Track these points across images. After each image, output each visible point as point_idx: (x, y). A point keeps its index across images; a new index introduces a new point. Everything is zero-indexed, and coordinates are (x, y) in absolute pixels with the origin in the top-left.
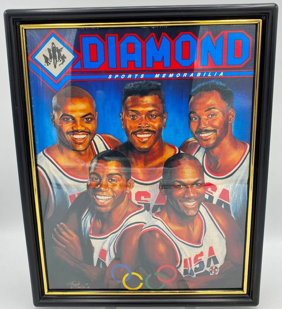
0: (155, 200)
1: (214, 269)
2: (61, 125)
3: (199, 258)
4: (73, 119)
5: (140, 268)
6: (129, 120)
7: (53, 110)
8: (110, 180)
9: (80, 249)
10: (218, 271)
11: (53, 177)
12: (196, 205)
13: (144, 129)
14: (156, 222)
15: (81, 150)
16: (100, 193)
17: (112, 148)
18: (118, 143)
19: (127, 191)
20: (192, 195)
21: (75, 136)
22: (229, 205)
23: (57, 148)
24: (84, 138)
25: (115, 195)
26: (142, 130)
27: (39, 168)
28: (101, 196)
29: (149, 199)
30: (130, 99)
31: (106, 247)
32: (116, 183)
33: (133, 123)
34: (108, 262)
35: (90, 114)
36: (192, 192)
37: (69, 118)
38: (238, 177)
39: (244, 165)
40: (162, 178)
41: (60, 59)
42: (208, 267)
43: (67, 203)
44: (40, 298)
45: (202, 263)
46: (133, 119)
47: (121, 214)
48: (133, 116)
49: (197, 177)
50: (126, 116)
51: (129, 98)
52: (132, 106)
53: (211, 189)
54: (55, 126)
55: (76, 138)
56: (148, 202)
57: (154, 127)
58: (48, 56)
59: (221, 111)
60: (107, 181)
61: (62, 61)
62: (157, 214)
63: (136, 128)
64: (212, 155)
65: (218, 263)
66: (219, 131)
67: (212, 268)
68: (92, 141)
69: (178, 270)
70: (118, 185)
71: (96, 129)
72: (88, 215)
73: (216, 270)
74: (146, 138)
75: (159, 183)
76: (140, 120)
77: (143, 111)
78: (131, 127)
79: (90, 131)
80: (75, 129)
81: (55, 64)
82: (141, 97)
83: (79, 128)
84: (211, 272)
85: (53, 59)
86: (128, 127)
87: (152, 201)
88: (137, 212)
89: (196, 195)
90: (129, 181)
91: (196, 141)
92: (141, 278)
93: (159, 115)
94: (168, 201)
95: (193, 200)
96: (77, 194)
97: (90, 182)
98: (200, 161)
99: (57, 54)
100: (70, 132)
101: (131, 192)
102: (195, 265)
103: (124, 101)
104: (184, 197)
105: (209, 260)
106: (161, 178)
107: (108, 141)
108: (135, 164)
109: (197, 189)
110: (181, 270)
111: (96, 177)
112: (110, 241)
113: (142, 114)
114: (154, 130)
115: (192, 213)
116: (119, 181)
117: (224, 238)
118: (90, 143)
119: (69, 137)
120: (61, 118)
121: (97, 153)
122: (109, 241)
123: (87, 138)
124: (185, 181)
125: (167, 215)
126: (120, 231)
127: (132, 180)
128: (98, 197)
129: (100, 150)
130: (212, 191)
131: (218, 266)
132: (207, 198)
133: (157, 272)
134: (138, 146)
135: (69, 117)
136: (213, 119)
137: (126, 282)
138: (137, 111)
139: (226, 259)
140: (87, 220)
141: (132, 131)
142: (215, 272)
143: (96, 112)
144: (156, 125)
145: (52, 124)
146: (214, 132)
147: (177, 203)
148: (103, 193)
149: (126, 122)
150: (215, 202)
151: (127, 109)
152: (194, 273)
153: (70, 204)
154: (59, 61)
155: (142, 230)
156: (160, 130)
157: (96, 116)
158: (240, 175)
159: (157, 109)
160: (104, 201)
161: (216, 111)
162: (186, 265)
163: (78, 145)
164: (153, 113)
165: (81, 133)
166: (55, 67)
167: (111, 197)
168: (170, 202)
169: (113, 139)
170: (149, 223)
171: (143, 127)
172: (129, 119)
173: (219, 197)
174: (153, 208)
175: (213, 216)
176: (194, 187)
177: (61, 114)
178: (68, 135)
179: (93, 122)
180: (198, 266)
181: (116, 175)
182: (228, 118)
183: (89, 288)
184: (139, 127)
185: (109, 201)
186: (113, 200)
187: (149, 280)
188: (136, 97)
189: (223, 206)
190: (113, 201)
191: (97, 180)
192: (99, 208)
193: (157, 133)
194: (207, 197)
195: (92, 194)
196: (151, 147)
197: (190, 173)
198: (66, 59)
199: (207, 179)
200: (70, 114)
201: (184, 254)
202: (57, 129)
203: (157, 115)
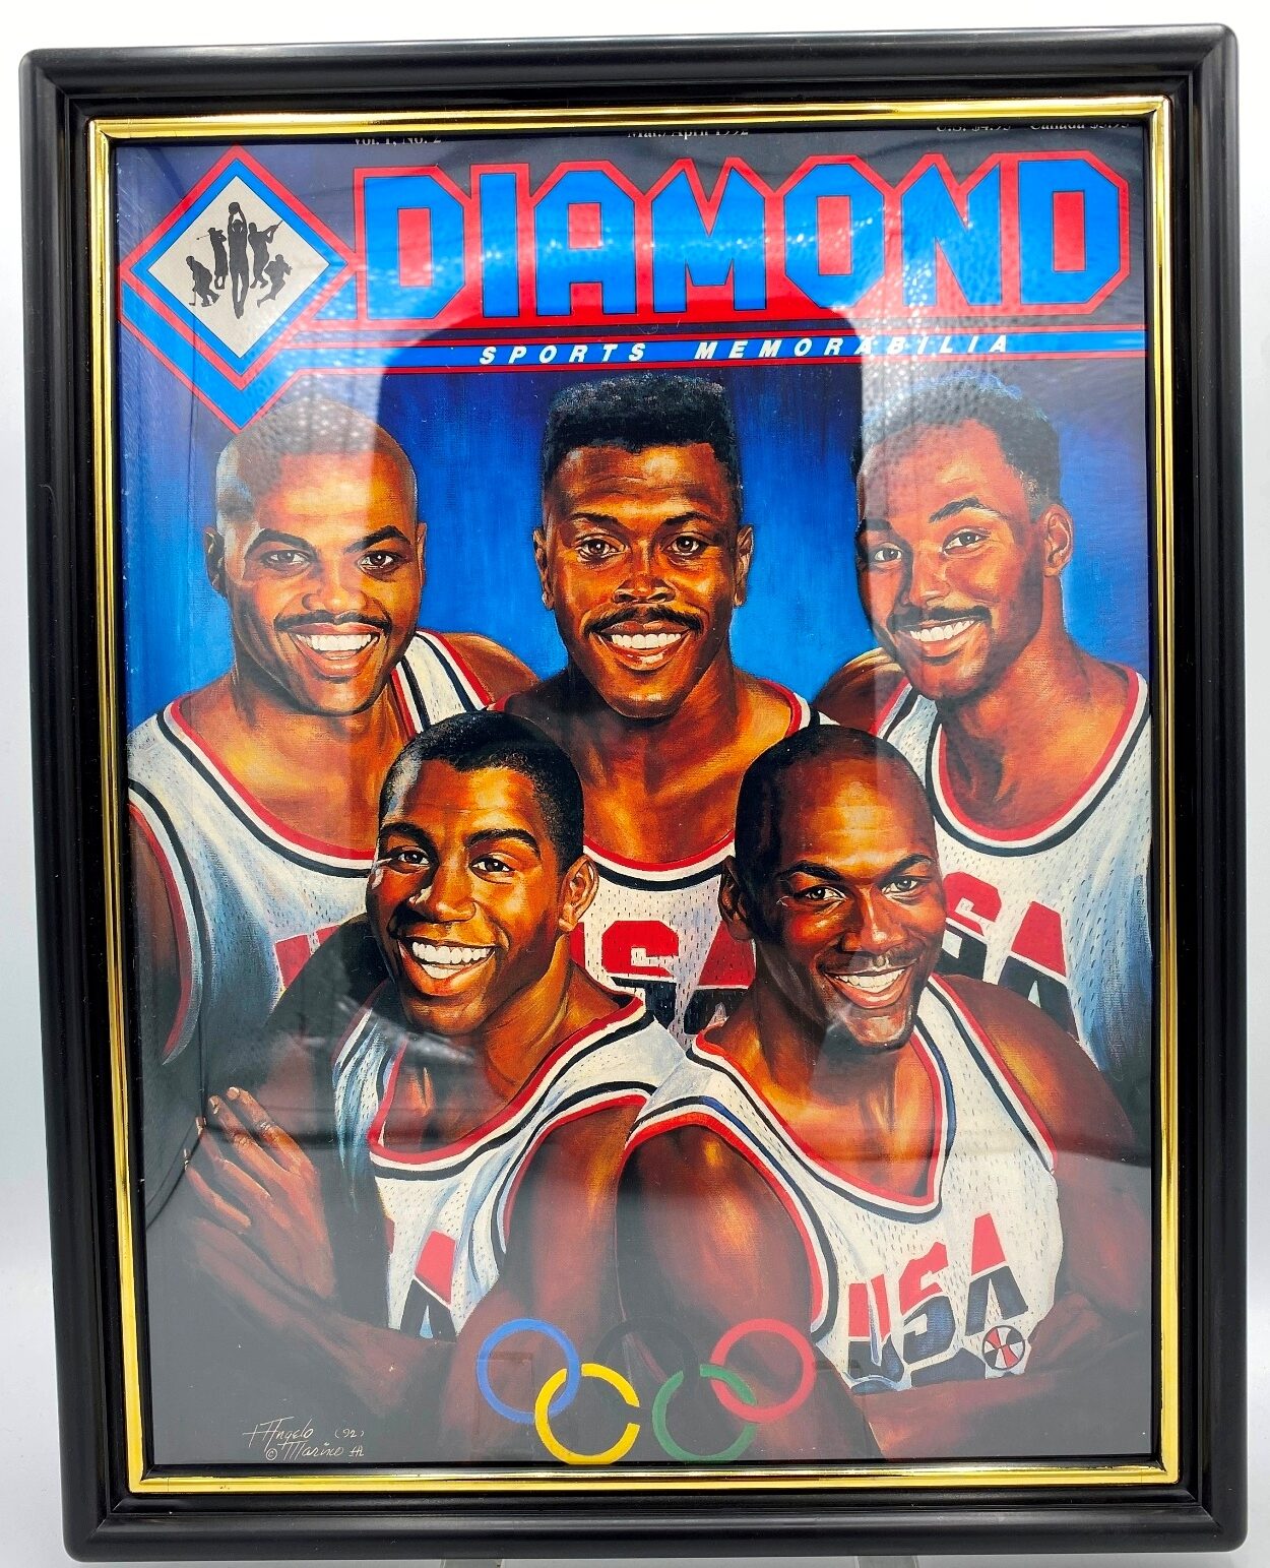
0: (699, 970)
1: (1003, 1343)
2: (250, 585)
3: (927, 1280)
4: (311, 555)
5: (628, 1340)
6: (573, 565)
7: (216, 514)
8: (482, 865)
9: (319, 1233)
10: (1027, 1354)
11: (200, 847)
12: (901, 988)
13: (648, 606)
14: (703, 1084)
15: (339, 708)
16: (432, 931)
17: (491, 702)
18: (521, 674)
19: (562, 922)
20: (879, 937)
21: (319, 642)
22: (1062, 988)
23: (229, 699)
24: (358, 651)
25: (507, 945)
26: (636, 610)
27: (135, 798)
28: (434, 944)
29: (669, 959)
30: (579, 463)
31: (451, 1223)
32: (508, 880)
33: (591, 579)
34: (460, 1308)
35: (390, 532)
36: (878, 919)
37: (293, 552)
38: (1102, 846)
39: (1127, 783)
40: (733, 854)
41: (264, 274)
42: (973, 1327)
43: (264, 982)
44: (103, 1514)
45: (939, 1307)
46: (595, 559)
47: (532, 1043)
48: (592, 544)
49: (900, 847)
50: (561, 546)
51: (576, 456)
52: (592, 496)
53: (971, 904)
54: (222, 588)
55: (319, 652)
56: (663, 979)
57: (691, 599)
58: (210, 264)
59: (1004, 517)
60: (464, 870)
61: (270, 284)
62: (713, 1040)
63: (609, 601)
64: (972, 731)
65: (1022, 1308)
66: (1002, 618)
67: (992, 1337)
68: (399, 666)
69: (821, 1345)
70: (520, 890)
71: (415, 606)
72: (368, 1047)
73: (1016, 1348)
74: (655, 651)
75: (719, 877)
76: (628, 565)
77: (638, 520)
78: (582, 599)
79: (386, 613)
80: (319, 606)
81: (239, 300)
82: (632, 452)
83: (336, 602)
84: (991, 1358)
85: (229, 277)
86: (571, 599)
87: (685, 972)
88: (612, 1028)
89: (899, 938)
90: (574, 870)
91: (896, 667)
92: (631, 1397)
93: (716, 541)
94: (762, 970)
95: (888, 966)
96: (316, 937)
97: (385, 873)
98: (912, 763)
99: (250, 252)
100: (291, 621)
101: (583, 924)
102: (907, 1322)
103: (550, 471)
104: (839, 948)
105: (978, 1290)
106: (730, 850)
107: (475, 666)
108: (603, 781)
109: (906, 907)
110: (837, 1348)
111: (411, 845)
112: (474, 1189)
113: (637, 535)
114: (694, 611)
115: (884, 1030)
116: (525, 866)
117: (1047, 1169)
118: (388, 677)
119: (285, 646)
120: (256, 551)
121: (419, 728)
122: (469, 1187)
123: (372, 651)
124: (844, 863)
125: (757, 1043)
126: (528, 1131)
127: (589, 862)
128: (417, 948)
129: (437, 709)
130: (976, 918)
131: (1026, 1323)
132: (955, 953)
133: (712, 1361)
134: (615, 693)
135: (291, 548)
136: (968, 556)
137: (554, 1423)
138: (615, 520)
139: (1063, 1285)
140: (361, 1075)
141: (589, 620)
142: (1012, 1359)
143: (418, 521)
144: (703, 587)
145: (212, 579)
146: (976, 621)
147: (807, 981)
148: (445, 933)
149: (561, 572)
150: (992, 974)
151: (564, 512)
152: (902, 1368)
153: (281, 989)
154: (259, 283)
155: (636, 1126)
156: (721, 608)
157: (417, 544)
158: (1108, 836)
159: (707, 511)
160: (451, 972)
161: (983, 515)
162: (859, 1323)
163: (326, 684)
164: (689, 529)
165: (344, 627)
166: (239, 311)
167: (484, 953)
168: (773, 974)
169: (499, 657)
170: (672, 1087)
171: (643, 600)
172: (573, 557)
173: (1015, 948)
174: (692, 1006)
175: (986, 1045)
176: (888, 896)
177: (256, 532)
178: (284, 636)
179: (404, 572)
180: (920, 1326)
181: (507, 840)
182: (1038, 549)
183: (358, 1453)
184: (624, 597)
185: (475, 971)
186: (493, 969)
187: (672, 1408)
188: (608, 450)
189: (1034, 997)
190: (496, 974)
191: (418, 861)
192: (426, 1009)
193: (705, 630)
194: (952, 945)
195: (393, 935)
196: (678, 699)
197: (866, 828)
198: (288, 273)
199: (953, 857)
200: (294, 530)
201: (850, 1258)
202: (232, 606)
203: (706, 541)
